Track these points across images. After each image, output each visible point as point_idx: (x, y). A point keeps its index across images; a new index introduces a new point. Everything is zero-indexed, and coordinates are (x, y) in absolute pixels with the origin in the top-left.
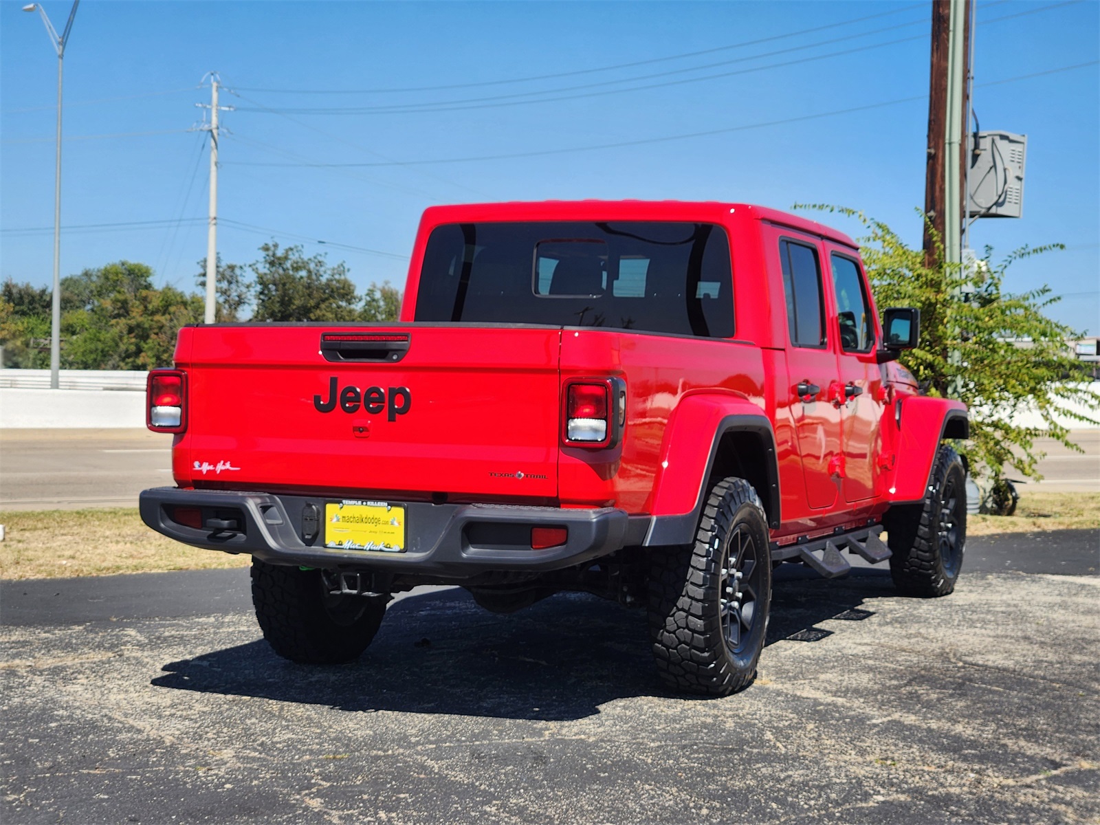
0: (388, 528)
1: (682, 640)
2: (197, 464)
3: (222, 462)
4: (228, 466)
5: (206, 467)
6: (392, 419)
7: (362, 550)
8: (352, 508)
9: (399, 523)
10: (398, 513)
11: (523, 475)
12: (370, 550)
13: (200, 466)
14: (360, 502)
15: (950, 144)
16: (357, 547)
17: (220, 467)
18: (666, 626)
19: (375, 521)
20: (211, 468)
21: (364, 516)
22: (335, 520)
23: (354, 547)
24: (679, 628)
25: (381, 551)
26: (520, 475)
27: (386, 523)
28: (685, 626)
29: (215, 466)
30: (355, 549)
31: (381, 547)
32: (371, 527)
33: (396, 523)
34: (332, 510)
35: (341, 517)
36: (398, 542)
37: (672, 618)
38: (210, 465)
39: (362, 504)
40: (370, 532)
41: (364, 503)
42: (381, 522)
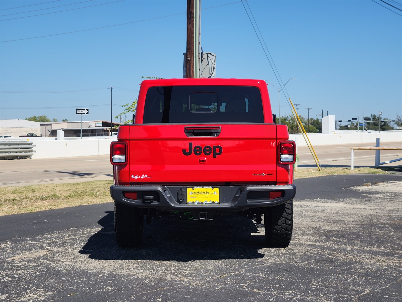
0: (213, 195)
1: (283, 228)
2: (133, 176)
3: (144, 175)
4: (146, 176)
5: (136, 177)
6: (215, 157)
7: (203, 204)
8: (198, 189)
9: (217, 194)
10: (217, 190)
11: (264, 174)
12: (206, 204)
13: (134, 177)
14: (201, 187)
15: (195, 56)
16: (200, 203)
17: (143, 177)
18: (278, 223)
19: (207, 193)
20: (139, 177)
21: (203, 192)
22: (191, 194)
23: (199, 203)
24: (282, 224)
25: (210, 204)
26: (263, 175)
27: (212, 194)
28: (285, 223)
29: (141, 176)
30: (200, 204)
31: (210, 202)
32: (206, 195)
33: (216, 193)
34: (189, 190)
35: (193, 193)
36: (216, 199)
37: (280, 221)
38: (138, 176)
39: (202, 187)
40: (205, 197)
41: (203, 187)
42: (210, 193)
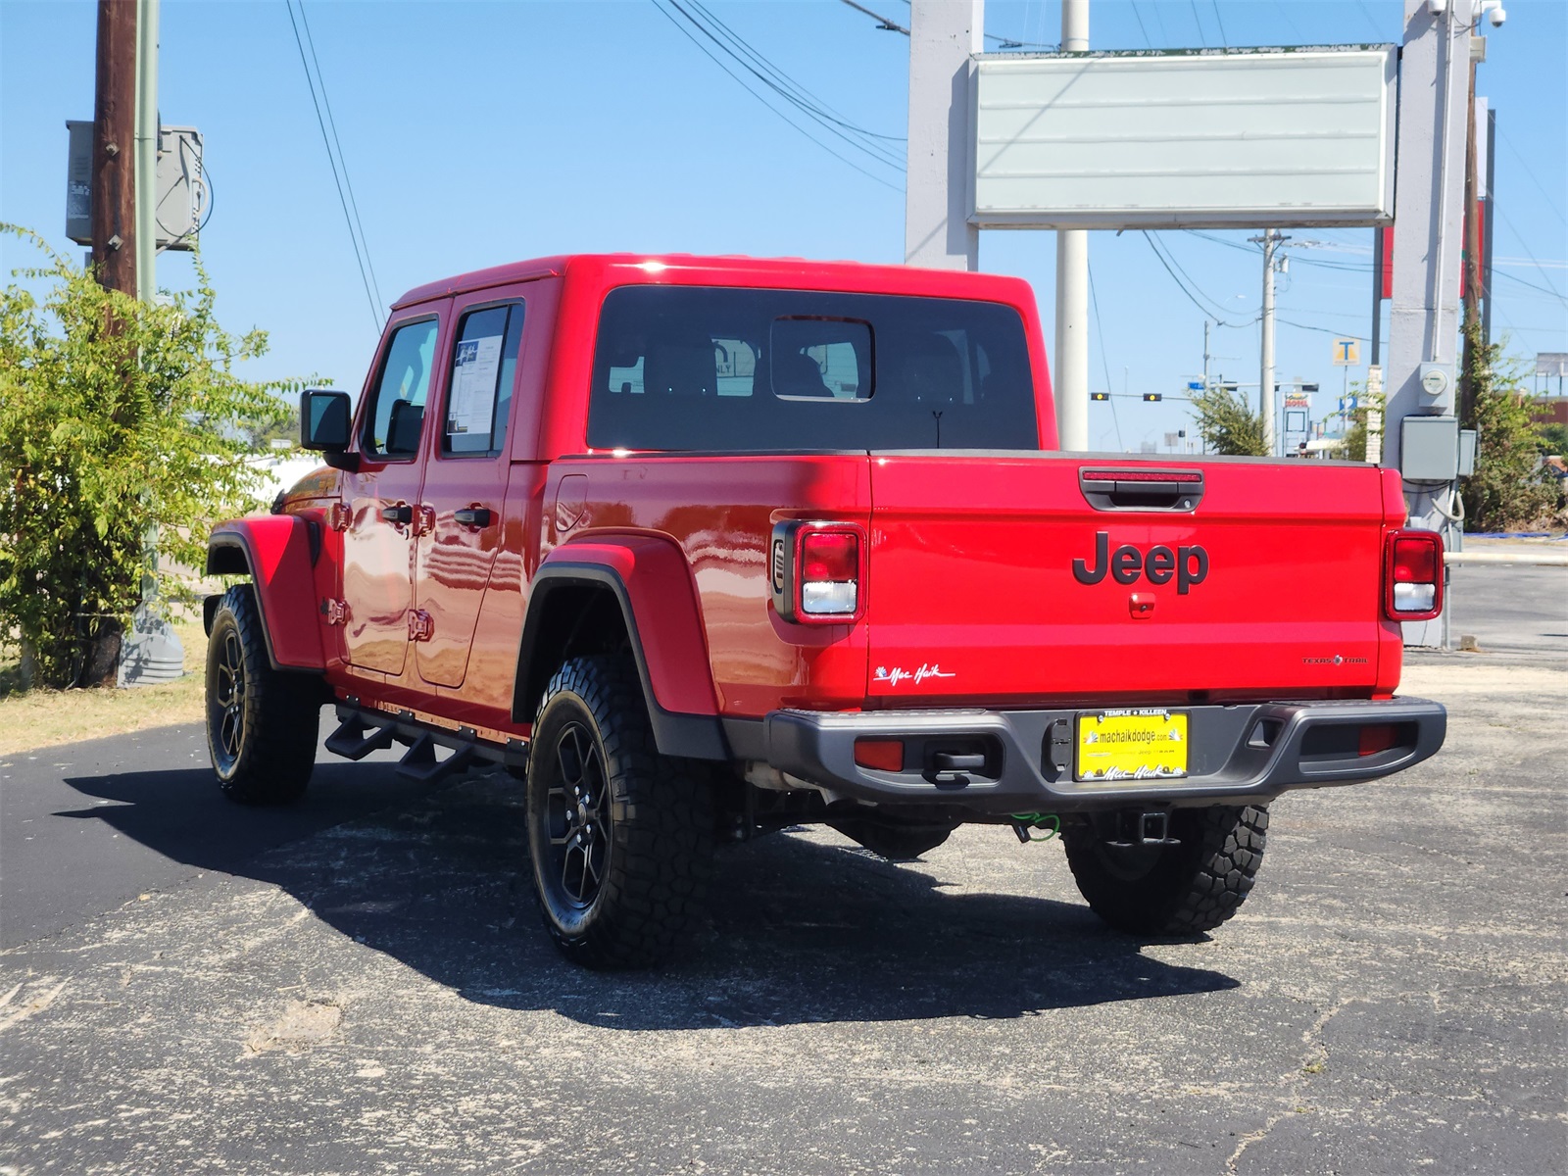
0: (1167, 745)
2: (881, 672)
3: (925, 666)
4: (935, 671)
5: (897, 675)
6: (1181, 591)
7: (1132, 779)
8: (1117, 720)
9: (1181, 737)
10: (1178, 724)
11: (1341, 659)
12: (1143, 779)
13: (889, 673)
14: (1129, 712)
16: (1125, 776)
17: (922, 673)
19: (1148, 736)
20: (907, 675)
21: (1133, 731)
22: (1090, 739)
23: (1120, 776)
25: (1158, 778)
26: (1338, 660)
27: (1163, 738)
29: (913, 673)
30: (1123, 780)
31: (1158, 772)
32: (1142, 745)
33: (1176, 737)
34: (1088, 726)
35: (1098, 736)
36: (1176, 759)
38: (903, 671)
39: (1132, 714)
40: (1141, 753)
41: (1135, 713)
42: (1155, 737)
